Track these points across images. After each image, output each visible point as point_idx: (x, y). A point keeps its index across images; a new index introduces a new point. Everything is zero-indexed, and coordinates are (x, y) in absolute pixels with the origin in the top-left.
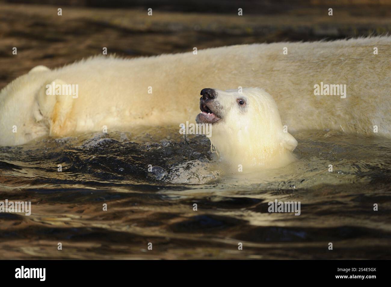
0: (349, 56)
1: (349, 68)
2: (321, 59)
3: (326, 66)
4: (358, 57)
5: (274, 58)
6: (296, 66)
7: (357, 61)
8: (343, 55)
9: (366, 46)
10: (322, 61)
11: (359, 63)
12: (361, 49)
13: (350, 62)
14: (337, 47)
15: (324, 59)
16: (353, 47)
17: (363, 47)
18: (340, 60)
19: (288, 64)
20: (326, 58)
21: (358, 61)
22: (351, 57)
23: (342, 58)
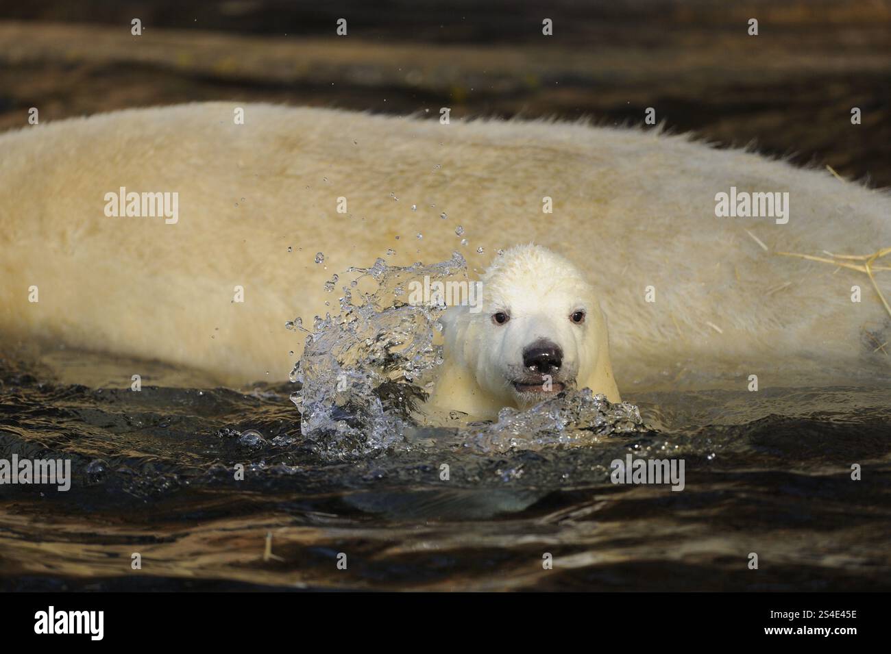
0: (464, 167)
1: (463, 201)
2: (400, 166)
3: (409, 186)
4: (485, 174)
5: (291, 144)
6: (339, 172)
7: (482, 183)
8: (450, 164)
9: (503, 148)
10: (402, 172)
11: (488, 189)
12: (492, 155)
13: (465, 184)
14: (441, 140)
15: (405, 167)
16: (474, 145)
17: (496, 148)
18: (444, 176)
19: (323, 166)
20: (411, 165)
21: (486, 184)
22: (468, 171)
23: (447, 172)
